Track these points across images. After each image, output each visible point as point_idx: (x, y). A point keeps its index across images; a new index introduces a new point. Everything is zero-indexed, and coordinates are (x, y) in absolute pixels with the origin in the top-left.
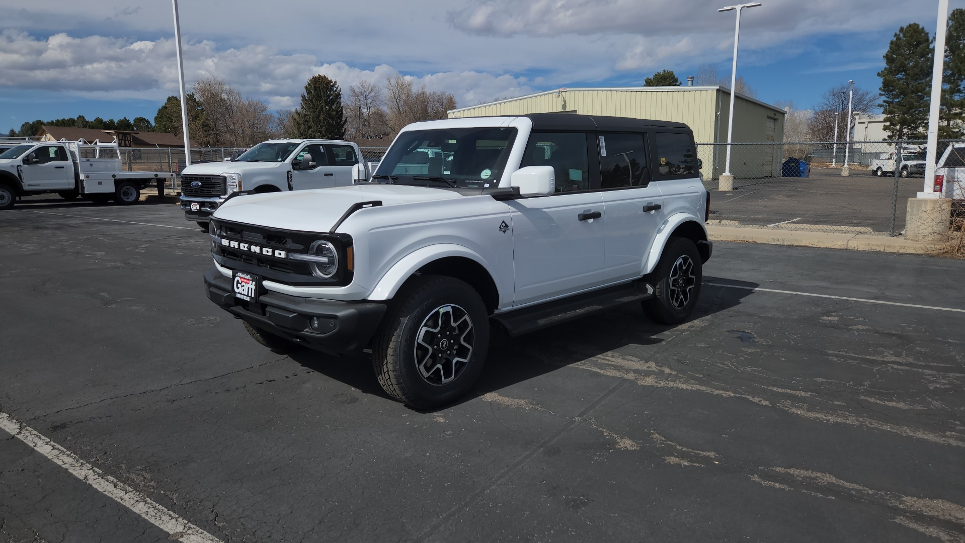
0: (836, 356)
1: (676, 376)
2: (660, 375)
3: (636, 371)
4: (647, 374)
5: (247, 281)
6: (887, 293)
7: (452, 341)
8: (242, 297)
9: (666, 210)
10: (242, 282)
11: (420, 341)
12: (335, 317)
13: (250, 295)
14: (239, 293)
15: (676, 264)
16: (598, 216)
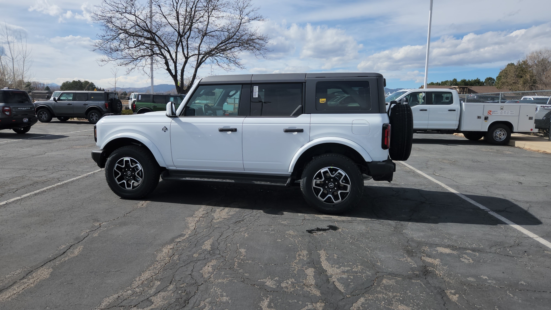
7: (133, 173)
9: (312, 133)
11: (115, 169)
15: (320, 171)
16: (234, 130)
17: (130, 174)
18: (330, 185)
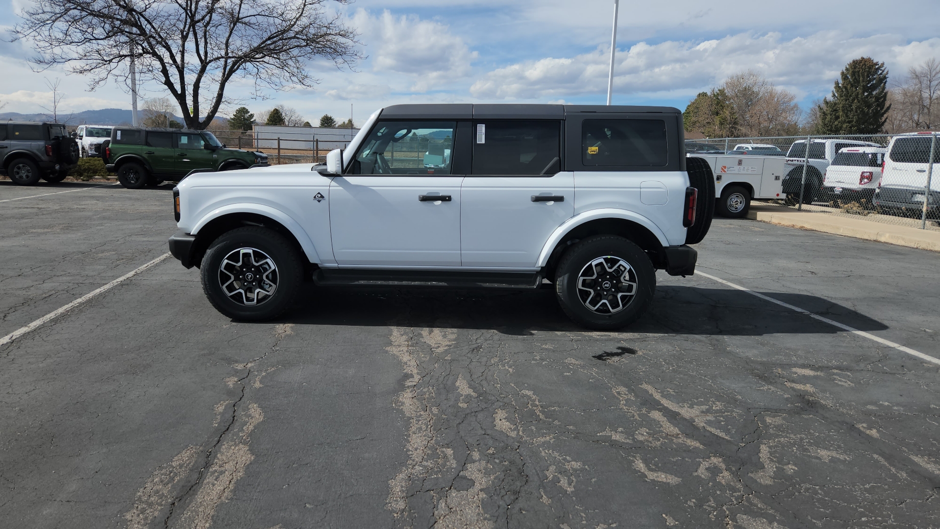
7: (258, 276)
9: (577, 203)
11: (222, 269)
15: (591, 264)
16: (446, 199)
17: (251, 278)
18: (604, 285)
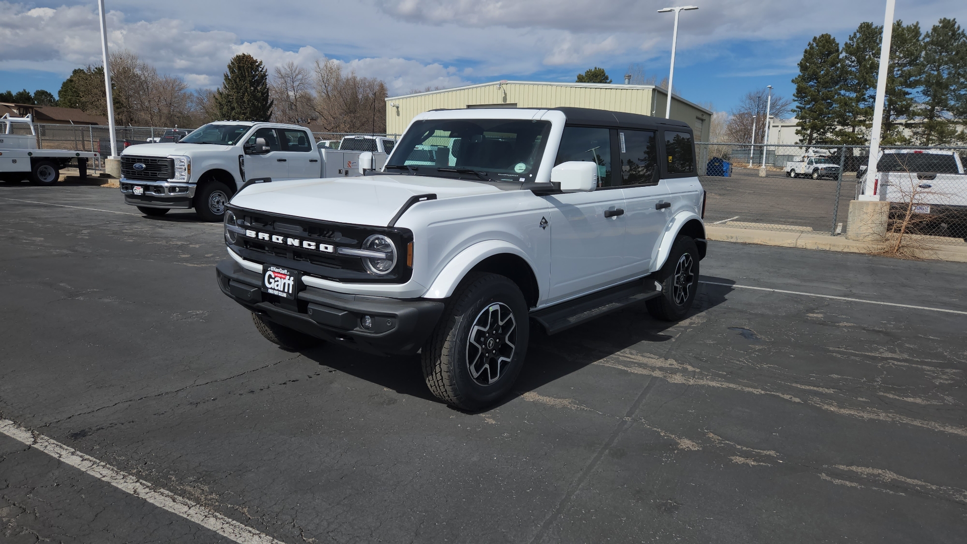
0: (838, 352)
1: (700, 373)
2: (684, 372)
3: (661, 369)
4: (674, 371)
5: (283, 276)
6: (854, 291)
7: (498, 340)
8: (276, 293)
9: (674, 207)
10: (275, 277)
11: (472, 341)
12: (393, 316)
13: (286, 290)
14: (271, 288)
15: (680, 262)
16: (620, 213)
